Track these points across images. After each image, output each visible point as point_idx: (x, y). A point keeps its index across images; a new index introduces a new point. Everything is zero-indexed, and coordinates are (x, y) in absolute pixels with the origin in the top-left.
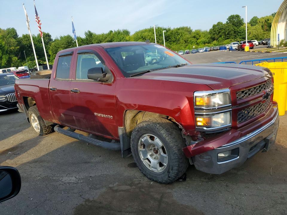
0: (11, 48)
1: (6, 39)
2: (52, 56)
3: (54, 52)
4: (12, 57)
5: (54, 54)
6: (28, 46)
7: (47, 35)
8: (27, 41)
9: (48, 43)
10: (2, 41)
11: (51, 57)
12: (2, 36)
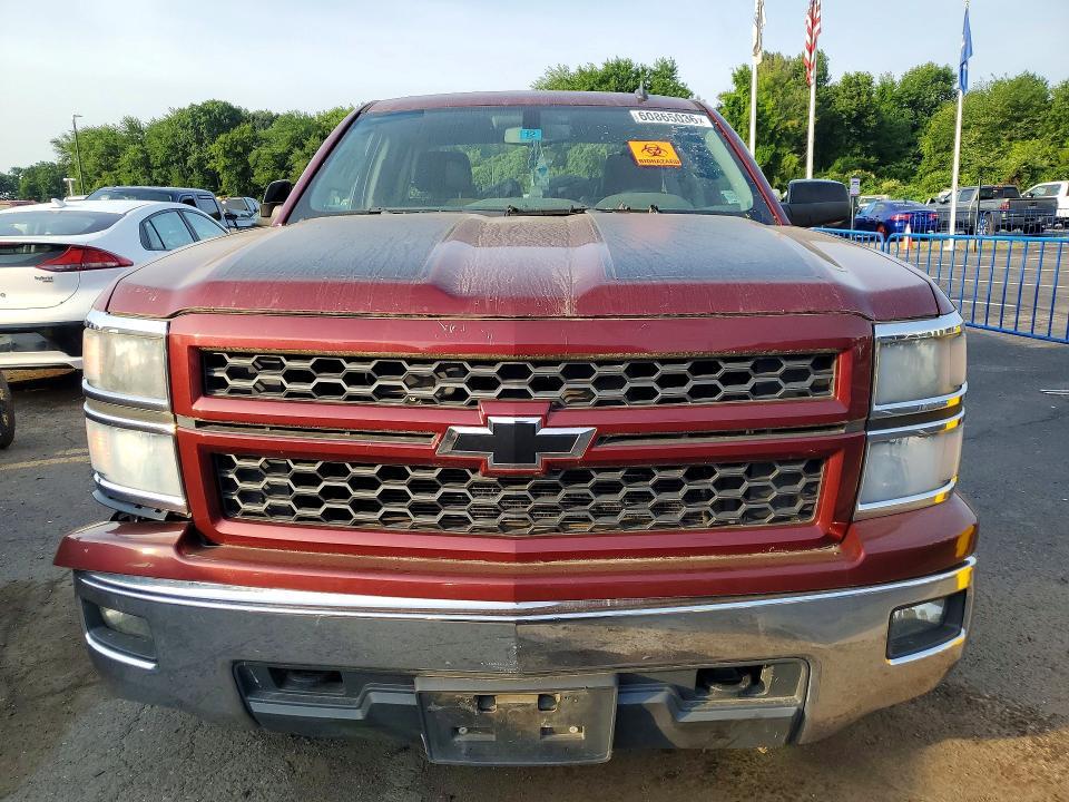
0: (789, 124)
1: (780, 92)
2: (930, 160)
3: (943, 146)
4: (784, 155)
5: (938, 152)
6: (850, 115)
7: (939, 74)
8: (852, 98)
9: (935, 106)
10: (768, 98)
11: (922, 162)
12: (773, 79)
